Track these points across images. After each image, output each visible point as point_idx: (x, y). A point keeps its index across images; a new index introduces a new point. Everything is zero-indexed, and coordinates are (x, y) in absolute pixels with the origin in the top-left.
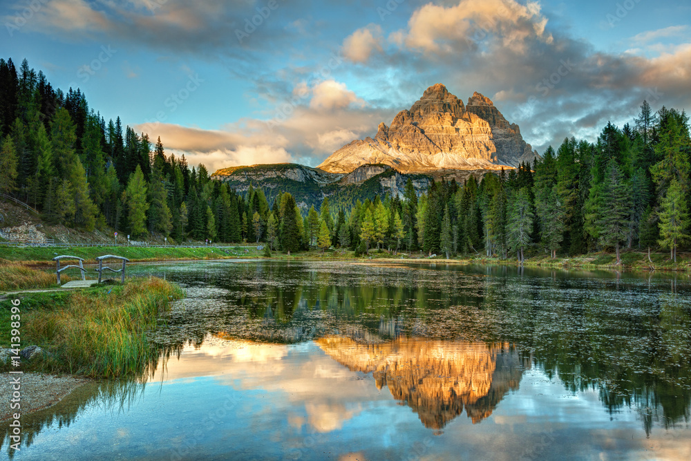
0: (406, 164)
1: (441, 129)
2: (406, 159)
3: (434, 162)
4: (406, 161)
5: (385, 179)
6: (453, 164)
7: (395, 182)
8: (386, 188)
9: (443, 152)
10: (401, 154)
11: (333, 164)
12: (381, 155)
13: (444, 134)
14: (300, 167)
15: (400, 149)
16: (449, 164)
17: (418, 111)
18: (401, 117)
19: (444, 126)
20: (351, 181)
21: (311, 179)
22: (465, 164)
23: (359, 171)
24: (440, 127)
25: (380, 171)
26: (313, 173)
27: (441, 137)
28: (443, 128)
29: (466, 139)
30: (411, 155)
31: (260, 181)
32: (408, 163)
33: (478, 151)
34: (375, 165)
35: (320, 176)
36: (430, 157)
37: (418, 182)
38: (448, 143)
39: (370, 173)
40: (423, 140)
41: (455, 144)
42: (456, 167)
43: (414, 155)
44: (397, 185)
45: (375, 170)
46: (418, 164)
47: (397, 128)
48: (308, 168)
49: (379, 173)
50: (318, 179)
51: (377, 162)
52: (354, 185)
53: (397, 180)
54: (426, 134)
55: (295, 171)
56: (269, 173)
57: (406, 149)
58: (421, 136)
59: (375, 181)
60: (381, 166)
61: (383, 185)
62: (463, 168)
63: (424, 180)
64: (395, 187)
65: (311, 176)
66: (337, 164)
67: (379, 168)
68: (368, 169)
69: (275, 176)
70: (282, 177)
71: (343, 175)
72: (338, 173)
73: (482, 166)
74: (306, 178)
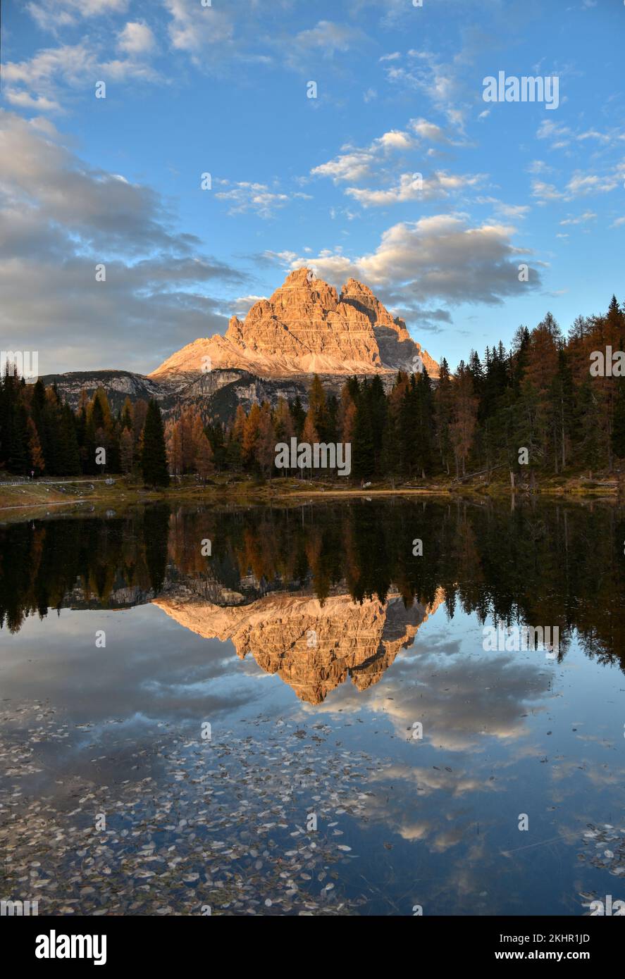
0: (266, 369)
1: (309, 324)
2: (266, 362)
3: (302, 366)
4: (266, 365)
5: (242, 388)
6: (327, 369)
7: (254, 392)
8: (244, 400)
9: (313, 354)
10: (260, 356)
11: (171, 371)
12: (234, 357)
13: (313, 331)
14: (128, 375)
15: (258, 350)
16: (321, 368)
17: (279, 302)
18: (259, 308)
19: (314, 321)
20: (197, 391)
21: (144, 390)
22: (341, 368)
23: (207, 378)
24: (308, 322)
25: (235, 378)
26: (145, 382)
27: (310, 335)
28: (312, 323)
29: (342, 337)
30: (273, 357)
31: (75, 395)
32: (270, 369)
33: (357, 351)
34: (228, 371)
35: (155, 386)
36: (297, 360)
37: (284, 391)
38: (319, 342)
39: (222, 381)
40: (288, 339)
41: (328, 343)
42: (331, 371)
43: (277, 357)
44: (257, 396)
45: (228, 377)
46: (283, 369)
47: (253, 323)
48: (139, 376)
49: (233, 380)
50: (153, 390)
51: (230, 367)
52: (201, 397)
53: (257, 390)
54: (289, 330)
55: (123, 380)
56: (88, 383)
57: (266, 350)
58: (285, 333)
59: (228, 391)
60: (236, 371)
61: (240, 397)
62: (338, 372)
63: (292, 389)
64: (255, 398)
65: (143, 386)
66: (178, 370)
67: (234, 374)
68: (219, 376)
69: (95, 388)
70: (105, 387)
71: (186, 385)
72: (179, 381)
73: (363, 370)
74: (137, 388)
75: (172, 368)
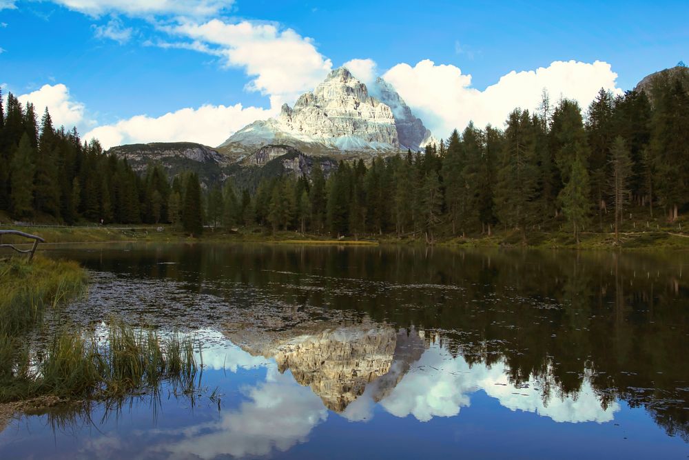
0: (309, 146)
1: (344, 112)
2: (309, 141)
3: (338, 145)
4: (309, 143)
5: (288, 160)
6: (356, 148)
7: (298, 164)
8: (289, 170)
9: (346, 136)
10: (305, 136)
11: (234, 145)
12: (284, 136)
13: (347, 117)
14: (200, 147)
15: (303, 131)
16: (352, 147)
17: (321, 94)
18: (305, 98)
19: (348, 110)
20: (253, 161)
21: (212, 159)
22: (367, 148)
23: (262, 152)
24: (343, 110)
25: (283, 153)
26: (213, 153)
27: (344, 120)
28: (346, 111)
29: (369, 123)
30: (315, 137)
31: (156, 160)
32: (312, 146)
33: (381, 135)
34: (278, 146)
35: (220, 156)
36: (333, 140)
37: (321, 164)
38: (351, 126)
39: (273, 154)
40: (327, 123)
41: (358, 127)
42: (359, 150)
43: (317, 137)
44: (300, 167)
45: (278, 152)
46: (322, 147)
47: (300, 110)
48: (208, 148)
50: (219, 160)
51: (280, 143)
52: (256, 166)
53: (301, 162)
54: (328, 116)
55: (195, 151)
56: (167, 152)
57: (310, 131)
58: (325, 118)
59: (278, 161)
60: (284, 147)
61: (286, 167)
62: (365, 151)
63: (328, 163)
64: (299, 169)
65: (211, 156)
66: (239, 144)
67: (282, 150)
68: (271, 150)
69: (173, 156)
70: (181, 156)
71: (245, 156)
72: (240, 153)
73: (384, 150)
74: (206, 158)
75: (235, 143)
